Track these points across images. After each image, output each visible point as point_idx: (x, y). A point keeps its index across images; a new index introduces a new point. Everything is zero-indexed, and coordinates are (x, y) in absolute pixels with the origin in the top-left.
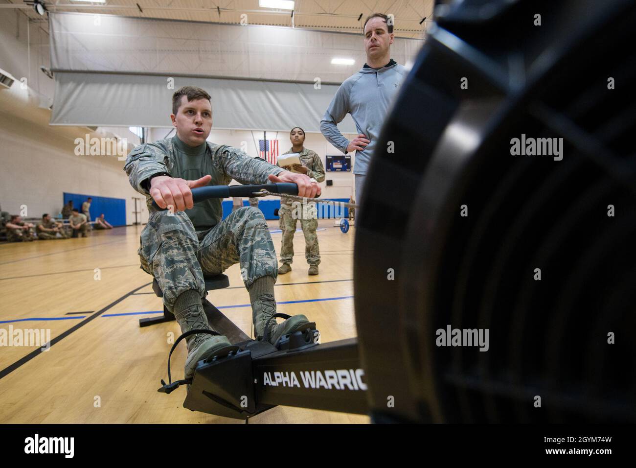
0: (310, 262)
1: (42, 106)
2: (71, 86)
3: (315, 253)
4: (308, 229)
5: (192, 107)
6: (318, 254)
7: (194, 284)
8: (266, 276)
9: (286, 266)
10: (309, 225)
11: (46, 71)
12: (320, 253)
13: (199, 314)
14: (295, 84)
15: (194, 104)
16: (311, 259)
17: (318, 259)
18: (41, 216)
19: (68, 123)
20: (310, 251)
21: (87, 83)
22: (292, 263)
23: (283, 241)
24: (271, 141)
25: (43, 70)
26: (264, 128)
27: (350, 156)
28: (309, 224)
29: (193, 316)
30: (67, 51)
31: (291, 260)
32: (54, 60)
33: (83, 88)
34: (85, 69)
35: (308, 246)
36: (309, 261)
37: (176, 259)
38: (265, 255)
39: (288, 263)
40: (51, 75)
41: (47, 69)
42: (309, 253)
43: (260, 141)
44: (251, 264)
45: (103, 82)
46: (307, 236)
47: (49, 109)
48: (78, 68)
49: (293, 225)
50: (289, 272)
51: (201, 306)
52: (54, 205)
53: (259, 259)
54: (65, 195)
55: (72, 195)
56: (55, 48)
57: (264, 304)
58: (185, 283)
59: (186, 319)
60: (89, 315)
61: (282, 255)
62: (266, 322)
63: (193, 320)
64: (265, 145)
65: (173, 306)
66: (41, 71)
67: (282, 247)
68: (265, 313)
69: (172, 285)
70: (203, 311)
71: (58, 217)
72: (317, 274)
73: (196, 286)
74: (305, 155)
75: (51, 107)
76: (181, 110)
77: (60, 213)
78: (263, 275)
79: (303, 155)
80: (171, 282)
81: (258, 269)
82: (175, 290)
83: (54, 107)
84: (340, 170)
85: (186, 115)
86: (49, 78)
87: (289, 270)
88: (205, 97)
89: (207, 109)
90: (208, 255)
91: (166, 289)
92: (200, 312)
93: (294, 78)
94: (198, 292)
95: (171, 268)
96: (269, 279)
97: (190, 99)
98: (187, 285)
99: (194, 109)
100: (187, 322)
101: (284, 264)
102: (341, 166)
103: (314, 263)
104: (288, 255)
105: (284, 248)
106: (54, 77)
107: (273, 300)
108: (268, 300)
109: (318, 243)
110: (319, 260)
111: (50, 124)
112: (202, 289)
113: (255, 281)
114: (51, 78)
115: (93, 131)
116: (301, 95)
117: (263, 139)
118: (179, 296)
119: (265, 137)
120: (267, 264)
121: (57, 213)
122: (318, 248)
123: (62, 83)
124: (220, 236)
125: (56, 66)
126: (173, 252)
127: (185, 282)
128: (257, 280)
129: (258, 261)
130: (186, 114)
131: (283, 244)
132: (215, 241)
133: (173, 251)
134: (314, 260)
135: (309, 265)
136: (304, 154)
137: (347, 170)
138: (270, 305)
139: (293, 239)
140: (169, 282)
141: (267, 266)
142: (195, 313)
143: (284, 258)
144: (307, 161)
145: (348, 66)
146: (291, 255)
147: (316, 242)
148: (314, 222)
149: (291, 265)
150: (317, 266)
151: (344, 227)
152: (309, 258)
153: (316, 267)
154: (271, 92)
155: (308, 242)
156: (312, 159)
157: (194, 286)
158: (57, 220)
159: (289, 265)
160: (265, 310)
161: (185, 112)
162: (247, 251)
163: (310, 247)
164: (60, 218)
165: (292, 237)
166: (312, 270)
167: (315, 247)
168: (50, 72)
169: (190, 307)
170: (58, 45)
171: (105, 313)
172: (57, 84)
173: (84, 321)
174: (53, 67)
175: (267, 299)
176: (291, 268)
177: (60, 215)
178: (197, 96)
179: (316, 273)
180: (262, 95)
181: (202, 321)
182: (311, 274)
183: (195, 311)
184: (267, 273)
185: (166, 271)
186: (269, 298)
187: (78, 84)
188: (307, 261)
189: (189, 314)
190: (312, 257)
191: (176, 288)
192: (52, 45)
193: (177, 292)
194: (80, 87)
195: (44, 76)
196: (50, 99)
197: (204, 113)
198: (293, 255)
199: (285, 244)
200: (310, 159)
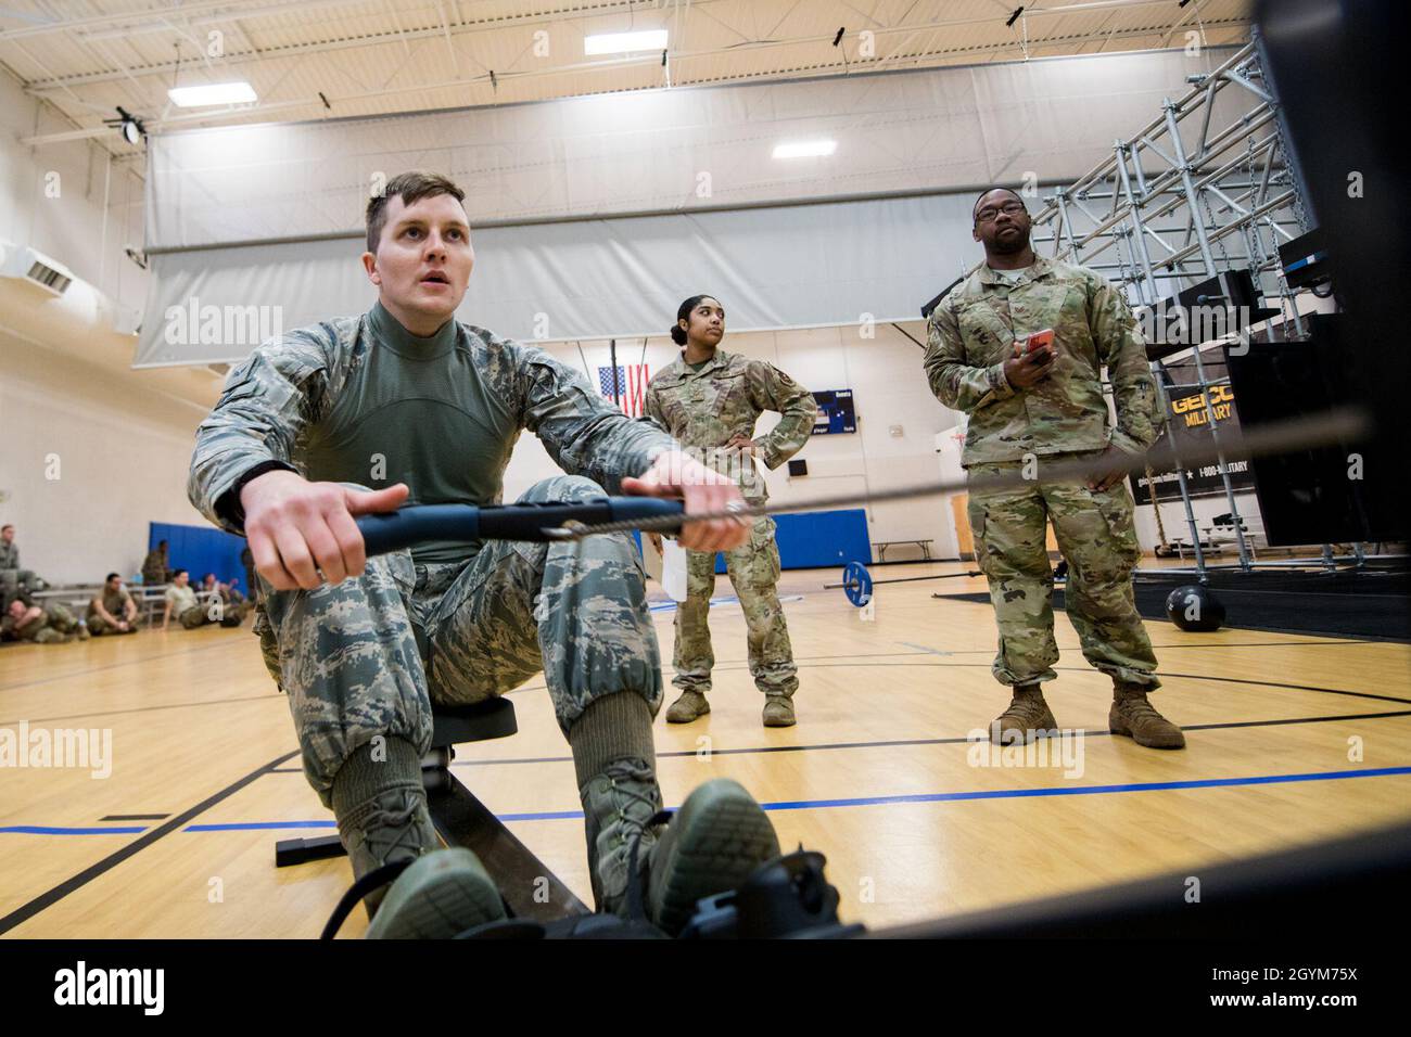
0: (767, 685)
1: (121, 328)
2: (180, 279)
3: (777, 657)
4: (751, 582)
5: (417, 218)
6: (789, 659)
7: (399, 716)
8: (620, 692)
9: (693, 698)
10: (752, 571)
11: (134, 254)
12: (794, 656)
13: (408, 818)
14: (683, 216)
15: (420, 209)
16: (769, 675)
17: (789, 675)
18: (102, 580)
19: (170, 360)
20: (761, 650)
21: (213, 270)
22: (709, 688)
23: (678, 622)
24: (630, 367)
25: (129, 253)
26: (609, 331)
27: (850, 391)
28: (750, 566)
29: (389, 825)
30: (178, 211)
31: (705, 679)
32: (152, 230)
33: (204, 282)
34: (211, 241)
35: (753, 634)
36: (760, 681)
37: (351, 629)
38: (620, 618)
39: (699, 687)
40: (143, 262)
41: (137, 249)
42: (761, 656)
43: (602, 371)
44: (571, 650)
45: (245, 265)
46: (748, 606)
47: (135, 334)
48: (197, 242)
49: (704, 572)
50: (704, 717)
51: (419, 791)
52: (130, 553)
53: (601, 633)
54: (153, 527)
55: (169, 528)
56: (155, 206)
57: (621, 792)
58: (372, 712)
59: (365, 835)
60: (155, 825)
61: (679, 664)
62: (628, 849)
63: (386, 840)
64: (616, 381)
65: (330, 790)
66: (126, 254)
67: (678, 638)
68: (626, 821)
69: (332, 718)
70: (424, 810)
71: (134, 580)
72: (793, 724)
73: (403, 724)
74: (722, 369)
75: (138, 330)
76: (387, 233)
77: (139, 571)
78: (614, 687)
79: (715, 369)
80: (328, 706)
81: (598, 668)
82: (338, 735)
83: (143, 330)
84: (825, 430)
85: (401, 244)
86: (139, 268)
87: (702, 711)
88: (447, 191)
89: (454, 218)
90: (450, 643)
91: (312, 732)
92: (410, 808)
93: (680, 204)
94: (413, 744)
95: (333, 660)
96: (631, 704)
97: (409, 199)
98: (377, 718)
99: (420, 222)
100: (370, 844)
101: (687, 690)
102: (826, 420)
103: (778, 687)
104: (694, 664)
105: (681, 640)
106: (149, 265)
107: (652, 781)
108: (636, 779)
109: (784, 627)
110: (792, 679)
111: (134, 367)
112: (423, 731)
113: (589, 707)
114: (143, 267)
115: (219, 375)
116: (702, 242)
117: (609, 364)
118: (350, 756)
119: (614, 359)
120: (626, 650)
121: (132, 572)
122: (785, 640)
123: (163, 276)
124: (483, 576)
125: (155, 243)
126: (341, 609)
127: (373, 707)
128: (593, 703)
129: (598, 638)
130: (402, 240)
131: (680, 629)
132: (469, 597)
133: (342, 604)
134: (778, 680)
135: (763, 694)
136: (719, 365)
137: (846, 429)
138: (642, 795)
139: (709, 616)
140: (322, 708)
141: (626, 657)
142: (393, 815)
143: (685, 673)
144: (728, 384)
145: (820, 157)
146: (704, 663)
147: (780, 624)
148: (765, 562)
149: (706, 693)
150: (787, 697)
151: (856, 589)
152: (760, 673)
153: (786, 703)
154: (625, 244)
155: (752, 623)
156: (741, 377)
157: (398, 723)
158: (130, 589)
159: (700, 695)
160: (626, 811)
161: (400, 236)
162: (558, 606)
163: (761, 639)
164: (137, 584)
165: (706, 609)
166: (776, 711)
167: (778, 637)
168: (143, 256)
169: (381, 791)
170: (161, 201)
171: (197, 821)
172: (155, 277)
173: (142, 840)
174: (149, 245)
175: (631, 773)
176: (707, 704)
177: (137, 575)
178: (426, 188)
179: (789, 720)
180: (602, 254)
181: (416, 845)
182: (772, 723)
183: (395, 808)
184: (625, 682)
185: (317, 673)
186: (638, 772)
187: (195, 275)
188: (757, 680)
189: (377, 816)
190: (770, 668)
191: (343, 727)
192: (150, 202)
193: (345, 739)
194: (198, 281)
195: (130, 263)
196: (137, 312)
197: (448, 232)
198: (712, 663)
199: (686, 631)
200: (736, 380)
